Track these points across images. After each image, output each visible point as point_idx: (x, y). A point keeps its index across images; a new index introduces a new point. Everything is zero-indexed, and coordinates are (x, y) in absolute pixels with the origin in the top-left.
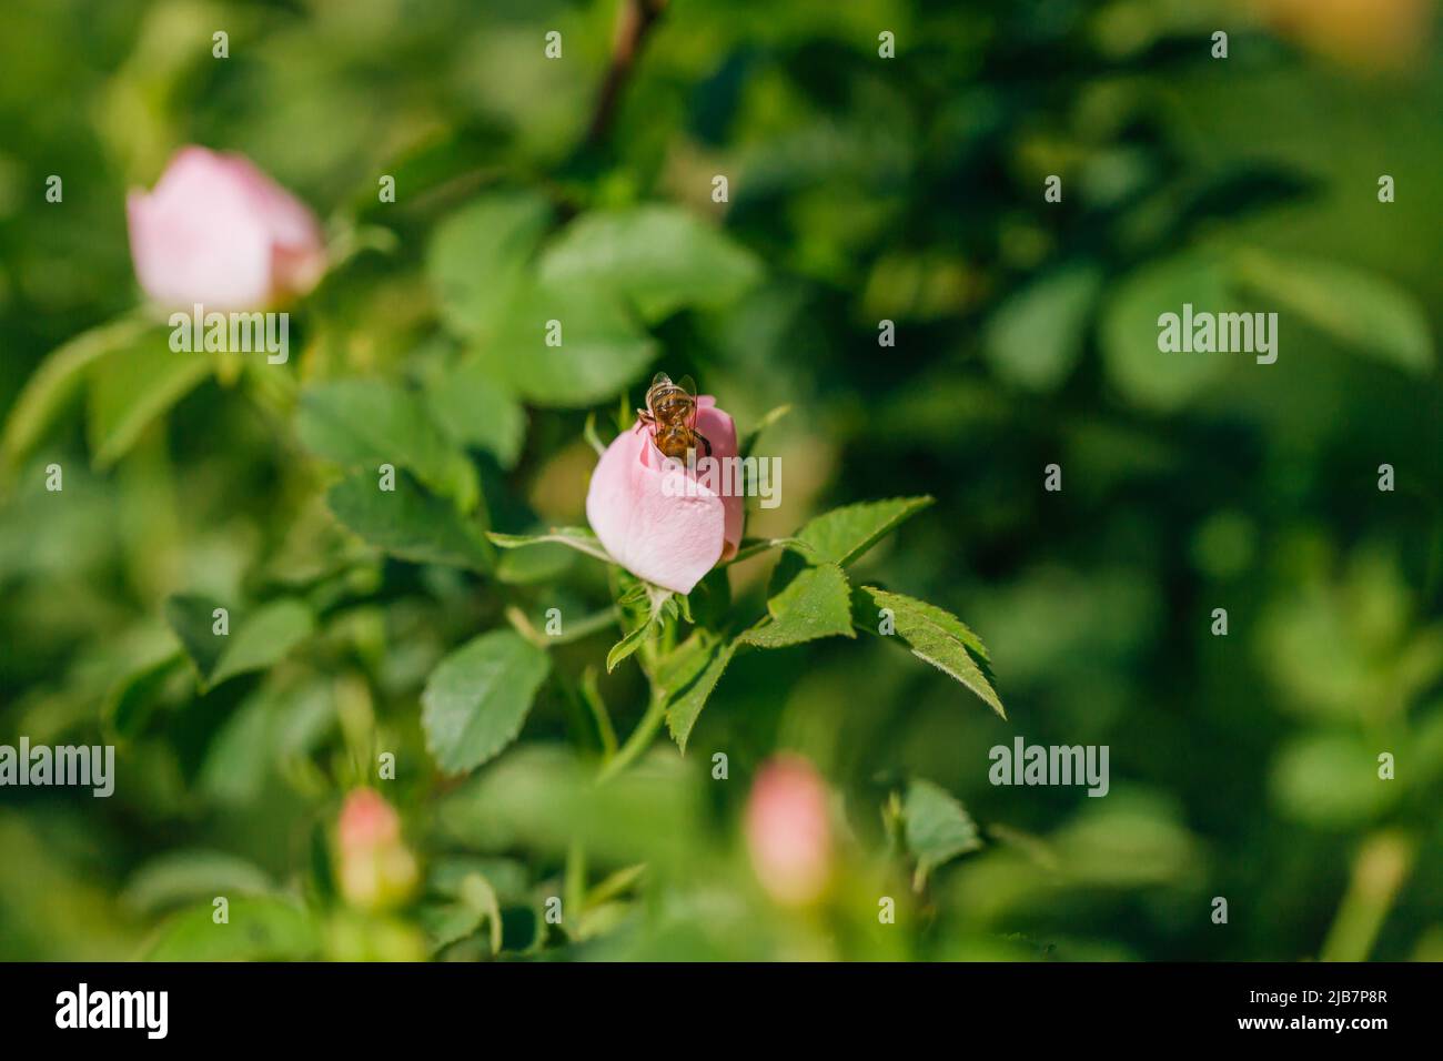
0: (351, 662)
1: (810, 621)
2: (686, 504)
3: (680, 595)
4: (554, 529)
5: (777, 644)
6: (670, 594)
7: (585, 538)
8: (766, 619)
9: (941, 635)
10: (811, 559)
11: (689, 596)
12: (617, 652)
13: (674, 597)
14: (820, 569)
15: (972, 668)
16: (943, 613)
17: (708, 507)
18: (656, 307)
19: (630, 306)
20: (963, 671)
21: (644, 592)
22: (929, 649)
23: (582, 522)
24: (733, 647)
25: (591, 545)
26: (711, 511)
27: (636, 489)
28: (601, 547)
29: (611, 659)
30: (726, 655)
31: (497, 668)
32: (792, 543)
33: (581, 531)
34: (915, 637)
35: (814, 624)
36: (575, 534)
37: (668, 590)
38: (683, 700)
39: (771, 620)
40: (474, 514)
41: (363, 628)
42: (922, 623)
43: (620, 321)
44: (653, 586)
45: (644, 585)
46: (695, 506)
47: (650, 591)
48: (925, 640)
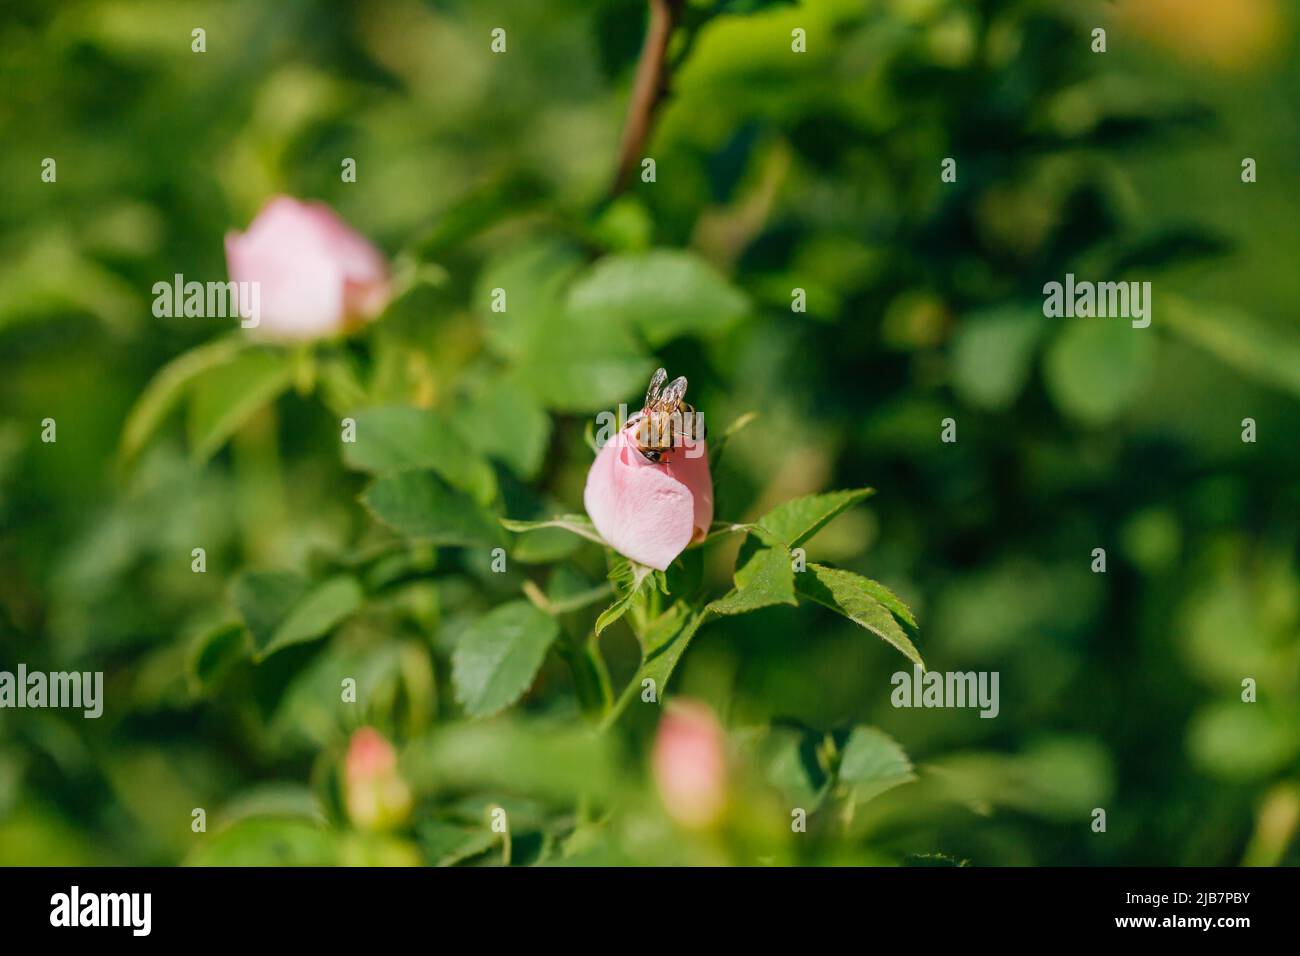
0: (409, 628)
1: (764, 592)
2: (662, 495)
3: (660, 572)
4: (556, 517)
5: (734, 611)
6: (650, 571)
7: (582, 524)
8: (733, 590)
9: (872, 603)
10: (766, 541)
11: (666, 572)
12: (604, 618)
13: (654, 573)
14: (773, 549)
15: (898, 631)
16: (878, 586)
17: (680, 497)
18: (659, 333)
19: (638, 334)
20: (891, 634)
21: (629, 569)
22: (863, 615)
23: (581, 510)
24: (703, 614)
25: (587, 529)
26: (681, 501)
27: (619, 484)
28: (595, 531)
29: (599, 623)
30: (696, 622)
31: (515, 632)
32: (753, 528)
33: (579, 518)
34: (852, 605)
35: (765, 595)
36: (573, 521)
37: (649, 567)
38: (661, 657)
39: (737, 592)
40: (493, 505)
41: (421, 600)
42: (855, 594)
43: (629, 344)
44: (638, 564)
45: (630, 563)
46: (668, 497)
47: (634, 567)
48: (860, 608)
